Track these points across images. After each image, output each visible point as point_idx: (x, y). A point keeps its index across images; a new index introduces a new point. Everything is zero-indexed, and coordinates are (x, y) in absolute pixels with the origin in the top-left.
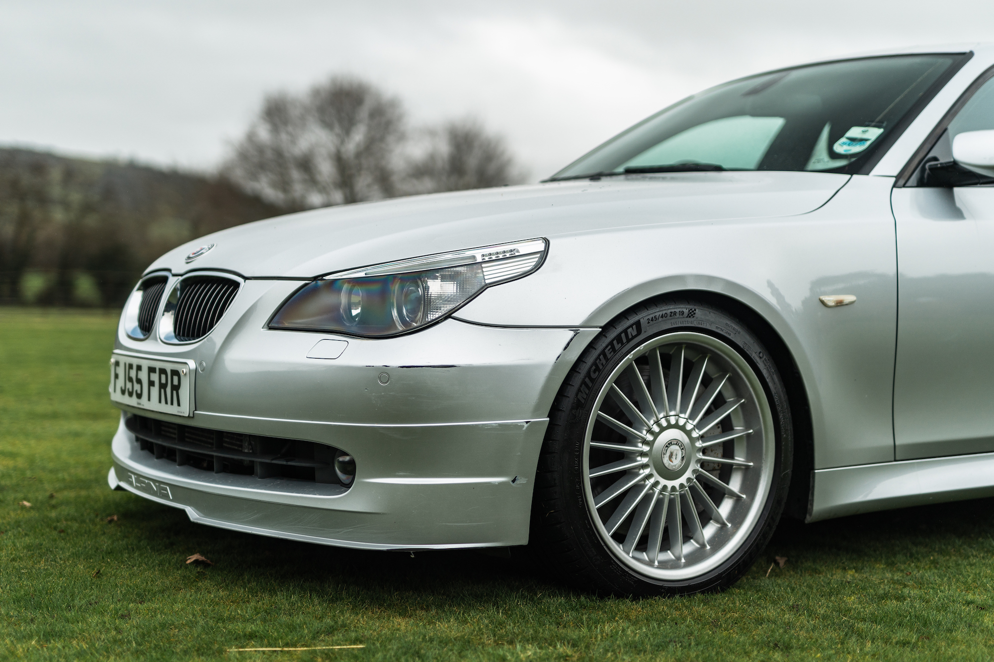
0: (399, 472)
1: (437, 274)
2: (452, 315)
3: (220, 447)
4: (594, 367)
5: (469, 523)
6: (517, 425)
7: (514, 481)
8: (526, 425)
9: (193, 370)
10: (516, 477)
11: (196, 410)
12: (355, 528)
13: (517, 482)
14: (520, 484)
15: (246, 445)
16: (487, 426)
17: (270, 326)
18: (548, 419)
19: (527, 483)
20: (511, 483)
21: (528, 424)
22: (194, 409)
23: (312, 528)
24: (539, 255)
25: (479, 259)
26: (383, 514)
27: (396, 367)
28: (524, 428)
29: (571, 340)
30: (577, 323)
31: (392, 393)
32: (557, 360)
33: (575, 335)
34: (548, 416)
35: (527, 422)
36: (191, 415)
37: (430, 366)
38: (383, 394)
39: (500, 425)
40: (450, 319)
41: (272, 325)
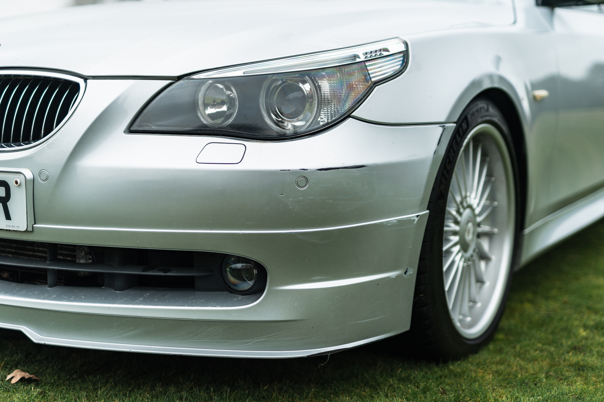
0: (314, 277)
1: (323, 73)
2: (353, 114)
3: (55, 260)
4: (448, 160)
5: (373, 318)
6: (410, 220)
7: (405, 273)
8: (416, 219)
9: (30, 180)
10: (407, 269)
11: (35, 224)
12: (268, 337)
13: (408, 273)
14: (409, 275)
15: (83, 255)
16: (390, 223)
17: (132, 129)
18: (428, 211)
19: (413, 272)
20: (404, 275)
21: (418, 217)
22: (34, 223)
23: (212, 341)
24: (402, 55)
25: (362, 58)
26: (301, 320)
27: (314, 170)
28: (415, 223)
29: (442, 135)
30: (443, 119)
31: (310, 197)
32: (434, 155)
33: (443, 131)
34: (428, 209)
35: (417, 216)
36: (30, 229)
37: (345, 168)
38: (301, 198)
39: (399, 221)
40: (351, 119)
41: (134, 128)
